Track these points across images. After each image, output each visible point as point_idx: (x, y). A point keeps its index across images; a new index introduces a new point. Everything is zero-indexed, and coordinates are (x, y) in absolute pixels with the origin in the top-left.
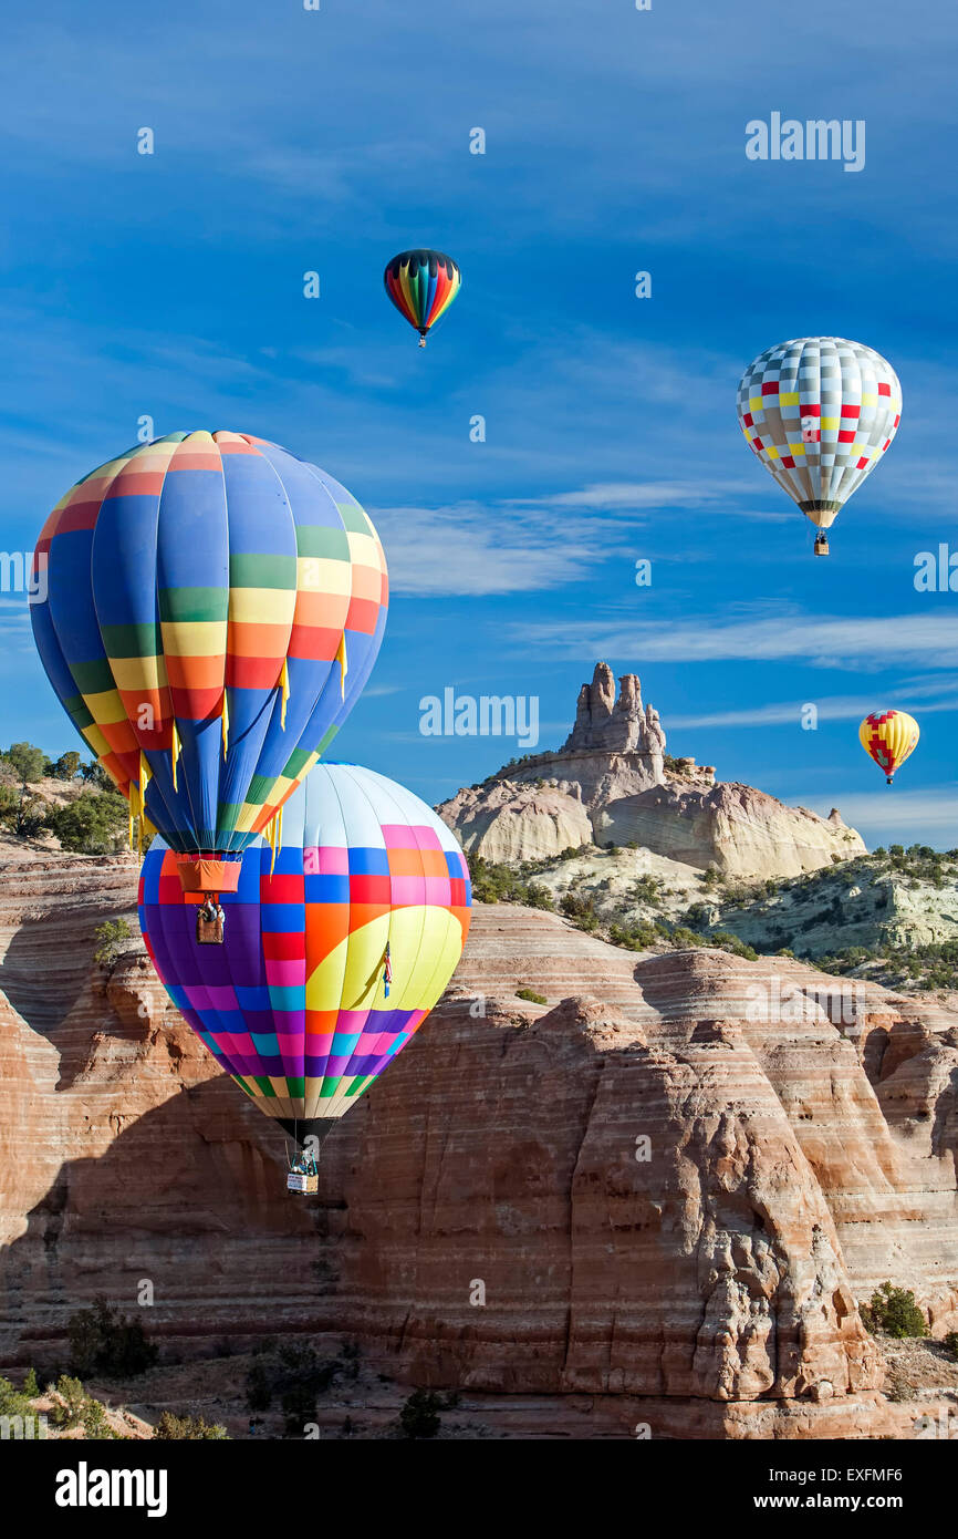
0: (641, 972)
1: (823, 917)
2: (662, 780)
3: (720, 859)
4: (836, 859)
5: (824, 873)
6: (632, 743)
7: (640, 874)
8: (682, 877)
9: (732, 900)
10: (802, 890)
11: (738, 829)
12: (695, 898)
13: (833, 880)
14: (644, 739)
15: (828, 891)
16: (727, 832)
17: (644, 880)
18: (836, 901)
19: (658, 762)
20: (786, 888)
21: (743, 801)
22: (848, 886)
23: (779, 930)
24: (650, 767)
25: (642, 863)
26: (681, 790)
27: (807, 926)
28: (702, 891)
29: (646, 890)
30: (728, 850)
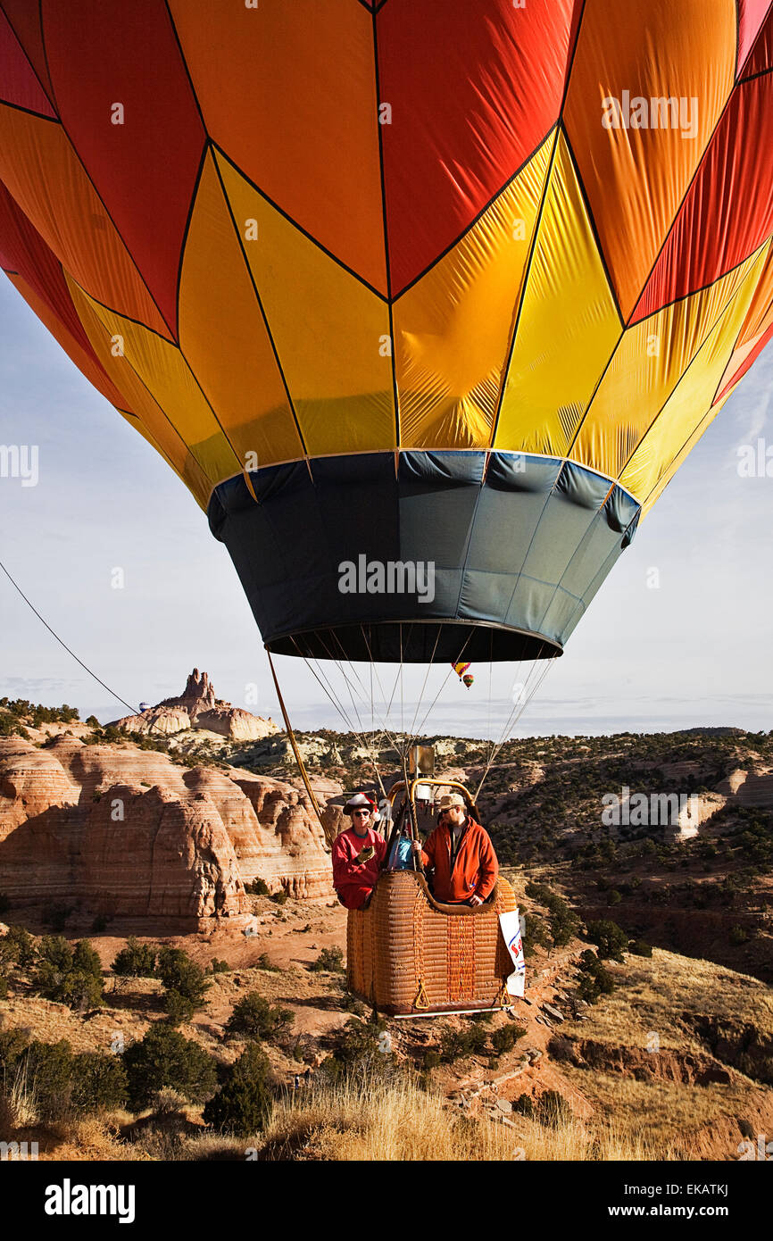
0: (185, 776)
1: (264, 753)
2: (214, 707)
3: (232, 733)
4: (270, 734)
5: (265, 738)
6: (205, 694)
7: (205, 737)
8: (218, 739)
9: (235, 747)
10: (258, 744)
11: (238, 723)
12: (223, 746)
13: (268, 741)
14: (208, 693)
15: (266, 745)
16: (234, 724)
17: (207, 740)
18: (269, 748)
19: (213, 701)
20: (252, 743)
21: (240, 714)
22: (272, 743)
23: (249, 757)
24: (210, 702)
25: (204, 735)
26: (220, 710)
27: (259, 756)
28: (226, 744)
29: (207, 743)
30: (234, 730)
